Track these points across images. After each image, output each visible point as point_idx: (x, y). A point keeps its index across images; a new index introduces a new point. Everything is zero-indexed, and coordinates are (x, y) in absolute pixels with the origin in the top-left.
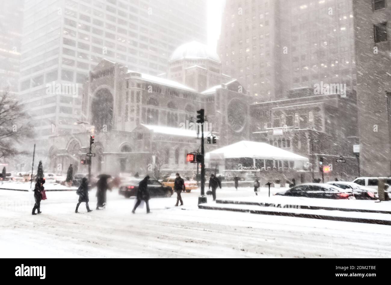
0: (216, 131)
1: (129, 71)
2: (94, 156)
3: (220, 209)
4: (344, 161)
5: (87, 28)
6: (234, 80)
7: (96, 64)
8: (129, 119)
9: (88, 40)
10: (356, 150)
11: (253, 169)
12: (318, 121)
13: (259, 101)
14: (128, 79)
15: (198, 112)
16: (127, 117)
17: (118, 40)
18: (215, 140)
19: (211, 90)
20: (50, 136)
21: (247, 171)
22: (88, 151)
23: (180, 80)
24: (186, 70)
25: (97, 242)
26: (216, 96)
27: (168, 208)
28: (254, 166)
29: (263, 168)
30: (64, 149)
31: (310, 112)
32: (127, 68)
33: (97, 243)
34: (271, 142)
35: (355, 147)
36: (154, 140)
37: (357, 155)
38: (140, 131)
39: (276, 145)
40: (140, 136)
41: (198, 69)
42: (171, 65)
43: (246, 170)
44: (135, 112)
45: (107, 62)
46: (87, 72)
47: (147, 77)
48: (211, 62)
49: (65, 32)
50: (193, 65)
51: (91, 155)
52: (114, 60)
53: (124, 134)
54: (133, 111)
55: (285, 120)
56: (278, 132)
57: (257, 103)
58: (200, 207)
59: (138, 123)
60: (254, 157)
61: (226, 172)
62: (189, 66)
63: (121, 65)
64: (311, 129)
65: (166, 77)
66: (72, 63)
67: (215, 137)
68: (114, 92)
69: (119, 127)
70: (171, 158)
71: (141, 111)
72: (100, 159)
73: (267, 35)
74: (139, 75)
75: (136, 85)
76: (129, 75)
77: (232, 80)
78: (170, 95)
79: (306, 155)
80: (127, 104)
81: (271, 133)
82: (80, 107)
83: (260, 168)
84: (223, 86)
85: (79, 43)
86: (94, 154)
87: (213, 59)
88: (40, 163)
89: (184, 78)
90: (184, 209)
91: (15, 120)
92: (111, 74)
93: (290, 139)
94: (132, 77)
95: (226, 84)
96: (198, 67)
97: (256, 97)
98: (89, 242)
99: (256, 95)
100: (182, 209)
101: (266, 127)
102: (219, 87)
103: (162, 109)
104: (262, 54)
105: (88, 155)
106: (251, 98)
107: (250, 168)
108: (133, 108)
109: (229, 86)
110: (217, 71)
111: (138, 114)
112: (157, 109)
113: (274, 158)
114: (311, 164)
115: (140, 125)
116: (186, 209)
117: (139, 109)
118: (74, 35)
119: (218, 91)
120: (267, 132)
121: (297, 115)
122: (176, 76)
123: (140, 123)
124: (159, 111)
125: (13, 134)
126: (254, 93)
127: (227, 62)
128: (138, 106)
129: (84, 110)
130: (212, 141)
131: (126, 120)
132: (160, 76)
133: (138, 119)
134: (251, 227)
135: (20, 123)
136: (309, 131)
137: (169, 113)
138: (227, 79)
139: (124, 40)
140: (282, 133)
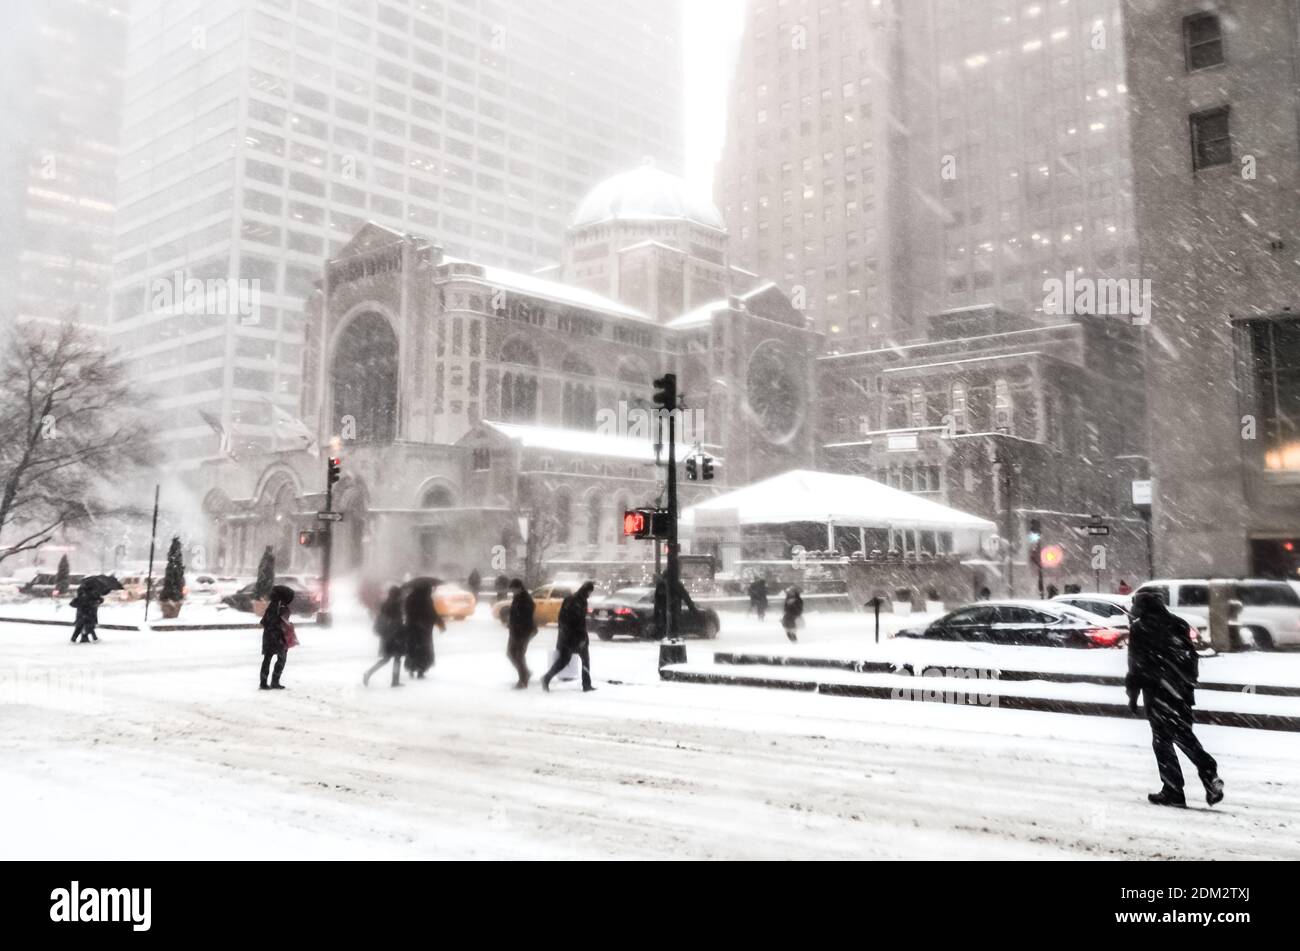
0: (714, 442)
1: (446, 260)
2: (341, 520)
3: (728, 681)
4: (1105, 530)
5: (318, 129)
6: (767, 285)
7: (347, 238)
8: (446, 405)
9: (323, 167)
10: (1140, 496)
11: (828, 557)
12: (1023, 403)
13: (843, 348)
14: (444, 284)
15: (658, 383)
16: (440, 400)
17: (413, 164)
18: (711, 468)
19: (698, 317)
20: (205, 458)
21: (811, 562)
22: (322, 504)
23: (601, 286)
24: (621, 256)
25: (348, 786)
26: (711, 334)
28: (831, 548)
29: (858, 555)
30: (249, 499)
31: (1000, 382)
32: (440, 251)
33: (348, 790)
34: (881, 475)
35: (1138, 487)
36: (524, 469)
37: (1145, 512)
38: (481, 444)
39: (895, 482)
40: (481, 459)
41: (656, 250)
42: (574, 239)
43: (807, 559)
44: (466, 383)
45: (367, 230)
46: (318, 262)
47: (505, 279)
48: (695, 230)
49: (251, 140)
50: (642, 241)
51: (330, 516)
52: (399, 227)
53: (428, 451)
54: (457, 381)
55: (923, 407)
56: (902, 443)
57: (837, 354)
58: (665, 676)
59: (473, 419)
60: (830, 520)
61: (743, 565)
62: (628, 242)
63: (423, 242)
64: (1003, 432)
65: (559, 275)
66: (272, 235)
67: (710, 460)
68: (402, 323)
69: (415, 430)
70: (577, 523)
71: (483, 381)
72: (358, 529)
73: (868, 145)
74: (477, 272)
75: (467, 300)
76: (444, 271)
77: (760, 286)
78: (573, 330)
79: (991, 516)
80: (441, 359)
81: (882, 447)
82: (296, 370)
83: (849, 554)
84: (735, 303)
85: (295, 175)
86: (341, 514)
87: (701, 221)
88: (176, 544)
89: (614, 278)
90: (616, 683)
91: (96, 411)
92: (390, 268)
93: (939, 464)
94: (455, 277)
95: (744, 297)
96: (657, 246)
97: (835, 335)
98: (326, 786)
99: (835, 329)
100: (610, 682)
101: (865, 429)
102: (723, 305)
103: (548, 376)
104: (852, 206)
105: (321, 516)
106: (821, 339)
107: (819, 555)
108: (459, 372)
109: (753, 304)
110: (715, 257)
111: (474, 388)
112: (532, 373)
113: (890, 522)
114: (1005, 541)
115: (481, 424)
116: (621, 683)
117: (477, 376)
118: (279, 151)
119: (718, 317)
120: (869, 442)
121: (959, 392)
122: (590, 273)
123: (480, 418)
124: (539, 381)
125: (91, 455)
126: (829, 323)
127: (745, 230)
128: (474, 367)
129: (309, 378)
130: (700, 473)
131: (439, 410)
132: (540, 275)
133: (473, 405)
134: (823, 734)
135: (113, 421)
136: (998, 439)
137: (568, 386)
138: (746, 283)
139: (432, 166)
140: (915, 446)
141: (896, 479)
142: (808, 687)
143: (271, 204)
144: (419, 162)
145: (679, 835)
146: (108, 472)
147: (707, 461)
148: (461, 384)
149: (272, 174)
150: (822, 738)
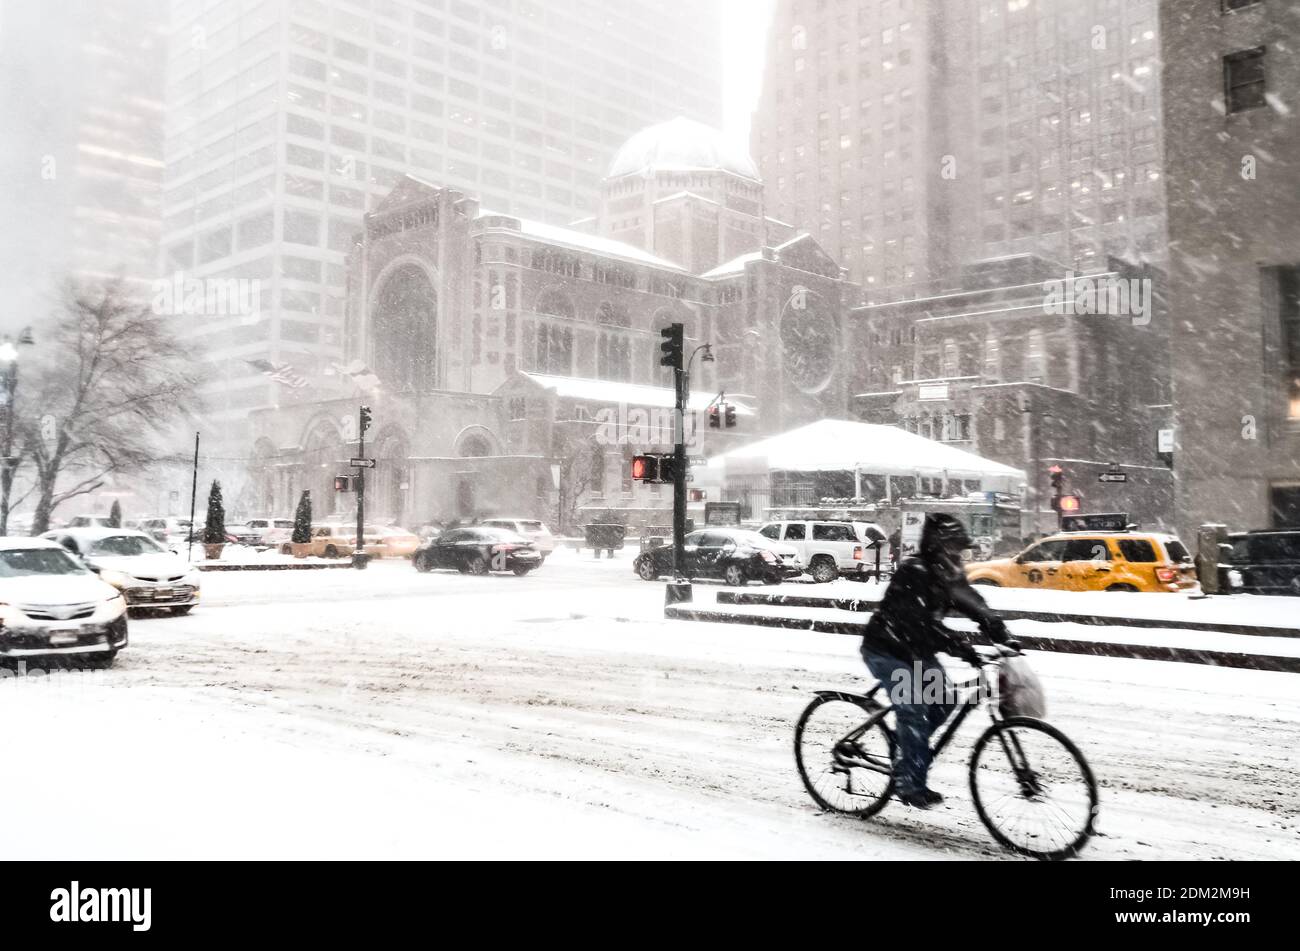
0: (747, 392)
1: (483, 212)
2: (373, 467)
4: (1123, 478)
5: (358, 83)
6: (803, 235)
7: (384, 191)
8: (483, 355)
9: (363, 120)
10: (1165, 445)
11: (855, 503)
12: (1058, 357)
13: (877, 298)
14: (480, 237)
15: (665, 333)
16: (477, 351)
17: (452, 117)
18: (734, 416)
19: (732, 268)
20: (254, 408)
21: (836, 509)
22: (356, 454)
23: (636, 239)
24: (656, 208)
25: (340, 708)
26: (745, 286)
27: (577, 617)
28: (858, 497)
29: (885, 502)
30: (295, 447)
31: (1034, 332)
32: (476, 204)
33: (340, 711)
34: (912, 425)
35: (1165, 434)
36: (559, 418)
37: (1167, 459)
38: (518, 393)
39: (926, 431)
40: (518, 407)
41: (690, 202)
42: (609, 190)
43: (834, 506)
44: (503, 334)
45: (406, 184)
46: (355, 215)
47: (538, 230)
48: (732, 181)
49: (292, 95)
50: (675, 193)
51: (362, 463)
52: (433, 179)
53: (466, 402)
54: (494, 332)
55: (956, 358)
56: (935, 392)
57: (872, 305)
58: (672, 614)
59: (510, 370)
60: (857, 467)
61: (771, 512)
62: (662, 195)
63: (459, 195)
64: (1035, 382)
65: (594, 228)
66: (314, 189)
67: (733, 409)
68: (438, 275)
69: (454, 381)
70: (611, 471)
71: (519, 332)
72: (398, 476)
73: (906, 93)
74: (512, 224)
75: (502, 252)
76: (479, 224)
77: (796, 236)
78: (607, 282)
79: (1019, 465)
80: (478, 311)
81: (912, 397)
82: (338, 322)
83: (875, 502)
84: (769, 254)
85: (336, 129)
86: (374, 461)
87: (736, 172)
88: (215, 491)
89: (649, 231)
90: (623, 620)
91: (142, 362)
92: (428, 220)
93: (970, 414)
94: (492, 230)
95: (777, 249)
96: (691, 198)
97: (871, 285)
98: (320, 708)
99: (871, 280)
100: (618, 619)
101: (898, 379)
102: (757, 256)
103: (582, 326)
104: (889, 155)
105: (354, 463)
106: (856, 290)
107: (846, 502)
108: (496, 324)
109: (787, 254)
110: (751, 208)
111: (510, 340)
112: (566, 325)
113: (917, 470)
114: (1033, 490)
115: (517, 374)
116: (628, 620)
117: (513, 327)
118: (320, 105)
119: (752, 268)
120: (900, 392)
121: (992, 342)
122: (625, 226)
123: (517, 368)
124: (574, 333)
125: (141, 403)
126: (865, 274)
127: (781, 181)
128: (510, 318)
129: (350, 330)
130: (723, 421)
131: (476, 362)
132: (577, 228)
133: (510, 357)
134: (805, 668)
135: (158, 372)
136: (1030, 389)
137: (604, 337)
138: (783, 233)
139: (470, 119)
140: (946, 396)
141: (926, 428)
142: (805, 625)
143: (315, 160)
144: (457, 115)
145: (636, 754)
146: (156, 421)
147: (730, 410)
148: (497, 335)
149: (312, 130)
150: (805, 670)
